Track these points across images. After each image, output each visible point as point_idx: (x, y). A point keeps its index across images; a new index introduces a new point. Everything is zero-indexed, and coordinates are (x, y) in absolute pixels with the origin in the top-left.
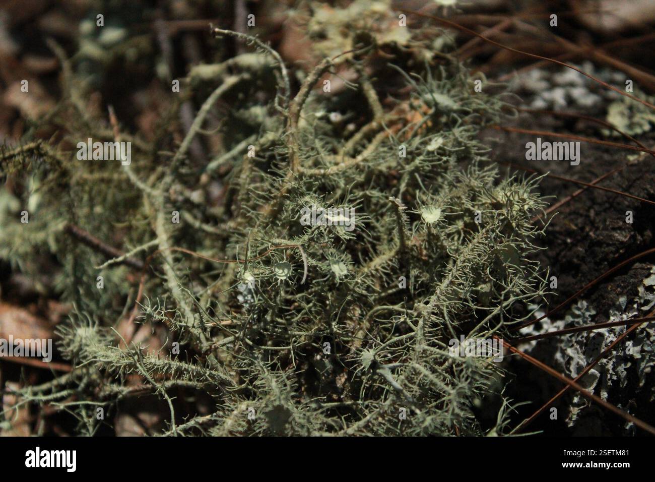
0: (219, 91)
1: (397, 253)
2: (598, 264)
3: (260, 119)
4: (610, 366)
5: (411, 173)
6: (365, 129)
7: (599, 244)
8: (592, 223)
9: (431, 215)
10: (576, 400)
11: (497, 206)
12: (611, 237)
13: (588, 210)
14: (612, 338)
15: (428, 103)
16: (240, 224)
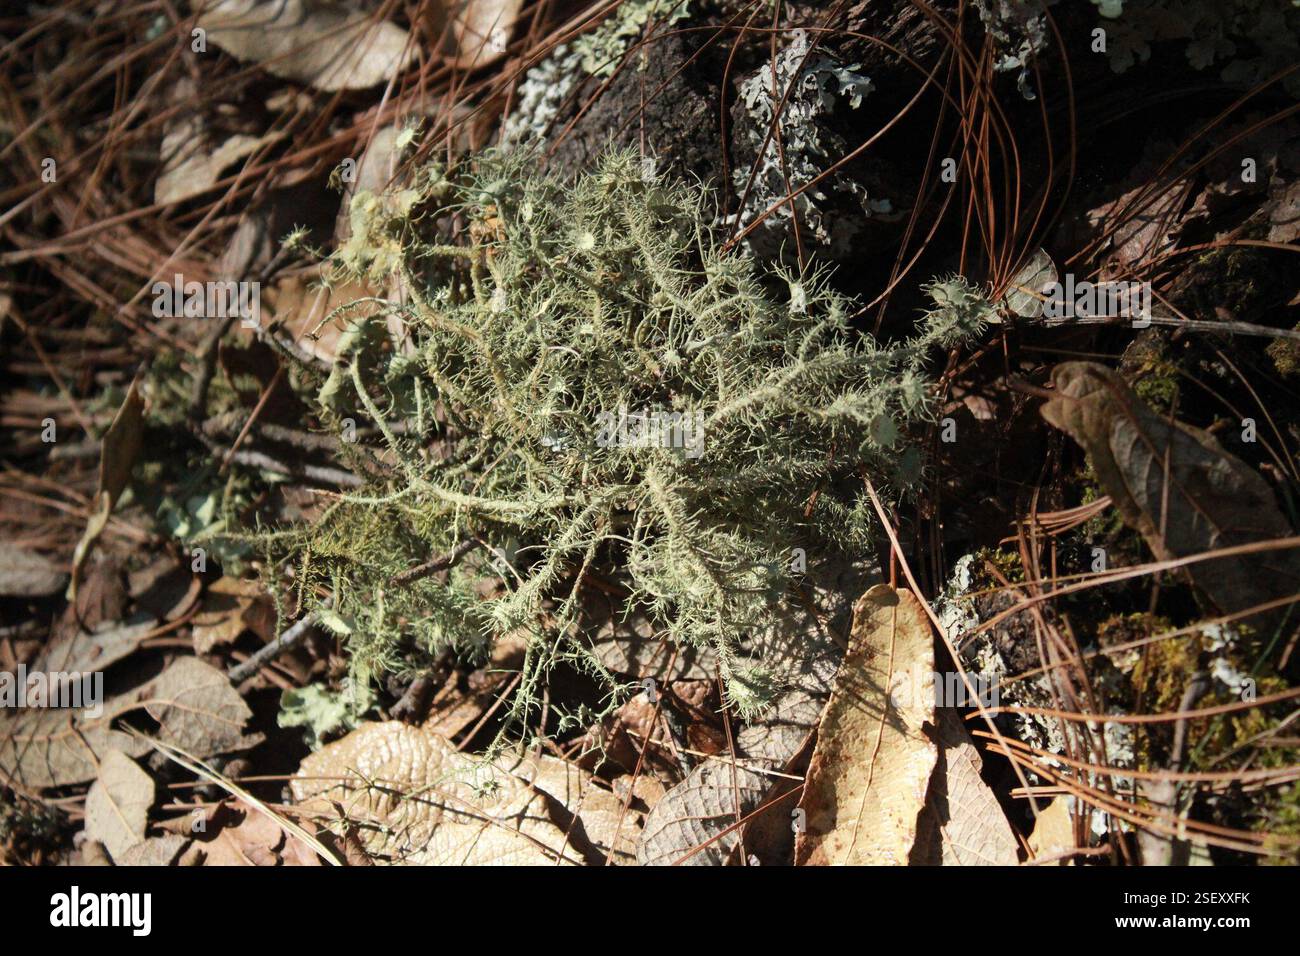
0: (357, 383)
1: (600, 296)
2: (712, 141)
3: (405, 363)
4: (799, 176)
5: (540, 246)
6: (473, 273)
7: (696, 130)
8: (676, 129)
9: (587, 242)
10: (812, 226)
11: (613, 187)
12: (696, 118)
13: (663, 127)
14: (777, 161)
15: (489, 202)
16: (490, 419)
